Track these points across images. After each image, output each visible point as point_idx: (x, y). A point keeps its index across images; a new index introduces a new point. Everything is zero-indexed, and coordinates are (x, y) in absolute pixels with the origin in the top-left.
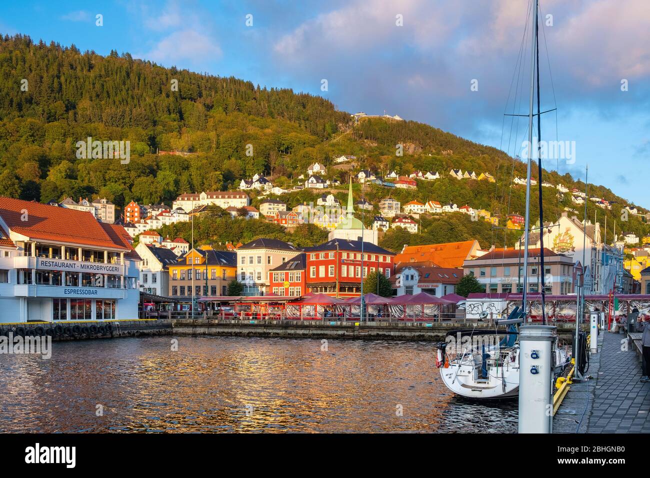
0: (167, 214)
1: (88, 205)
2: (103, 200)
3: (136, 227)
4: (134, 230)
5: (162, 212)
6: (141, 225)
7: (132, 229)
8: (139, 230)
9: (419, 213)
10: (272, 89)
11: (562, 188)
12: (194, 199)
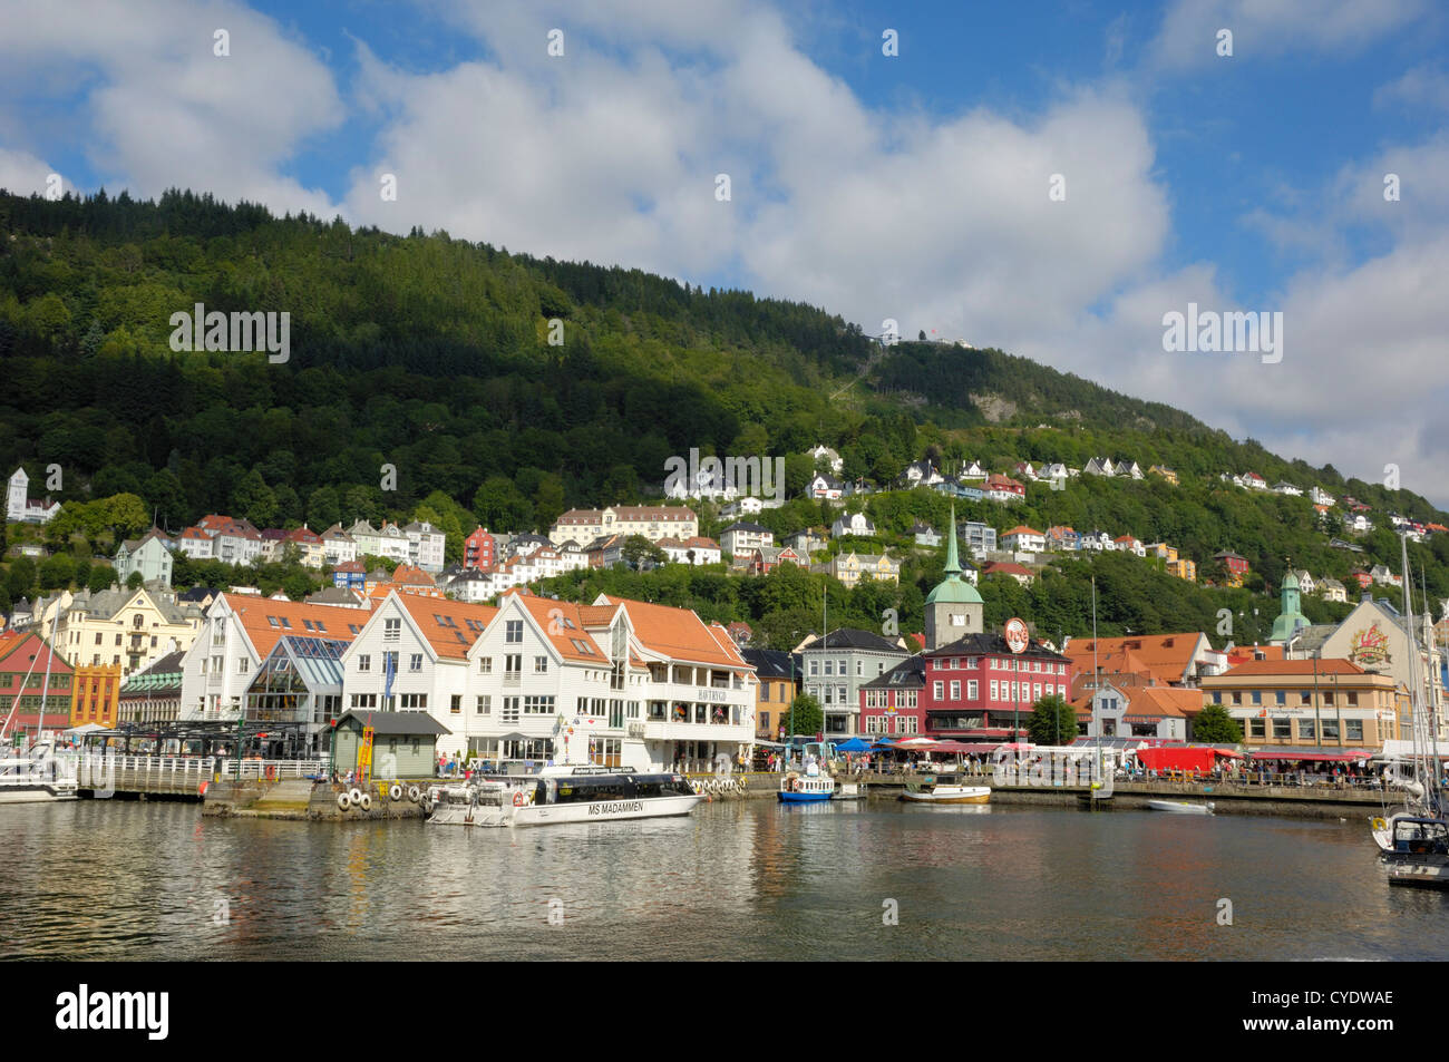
0: (548, 555)
1: (398, 535)
2: (424, 525)
3: (490, 580)
4: (486, 586)
5: (539, 551)
6: (500, 576)
7: (482, 584)
8: (496, 586)
9: (1034, 552)
10: (713, 290)
11: (1323, 500)
12: (592, 522)
